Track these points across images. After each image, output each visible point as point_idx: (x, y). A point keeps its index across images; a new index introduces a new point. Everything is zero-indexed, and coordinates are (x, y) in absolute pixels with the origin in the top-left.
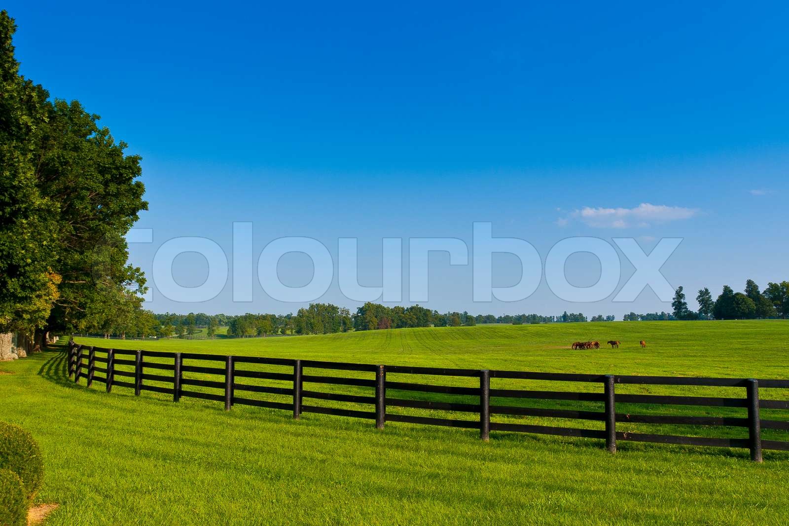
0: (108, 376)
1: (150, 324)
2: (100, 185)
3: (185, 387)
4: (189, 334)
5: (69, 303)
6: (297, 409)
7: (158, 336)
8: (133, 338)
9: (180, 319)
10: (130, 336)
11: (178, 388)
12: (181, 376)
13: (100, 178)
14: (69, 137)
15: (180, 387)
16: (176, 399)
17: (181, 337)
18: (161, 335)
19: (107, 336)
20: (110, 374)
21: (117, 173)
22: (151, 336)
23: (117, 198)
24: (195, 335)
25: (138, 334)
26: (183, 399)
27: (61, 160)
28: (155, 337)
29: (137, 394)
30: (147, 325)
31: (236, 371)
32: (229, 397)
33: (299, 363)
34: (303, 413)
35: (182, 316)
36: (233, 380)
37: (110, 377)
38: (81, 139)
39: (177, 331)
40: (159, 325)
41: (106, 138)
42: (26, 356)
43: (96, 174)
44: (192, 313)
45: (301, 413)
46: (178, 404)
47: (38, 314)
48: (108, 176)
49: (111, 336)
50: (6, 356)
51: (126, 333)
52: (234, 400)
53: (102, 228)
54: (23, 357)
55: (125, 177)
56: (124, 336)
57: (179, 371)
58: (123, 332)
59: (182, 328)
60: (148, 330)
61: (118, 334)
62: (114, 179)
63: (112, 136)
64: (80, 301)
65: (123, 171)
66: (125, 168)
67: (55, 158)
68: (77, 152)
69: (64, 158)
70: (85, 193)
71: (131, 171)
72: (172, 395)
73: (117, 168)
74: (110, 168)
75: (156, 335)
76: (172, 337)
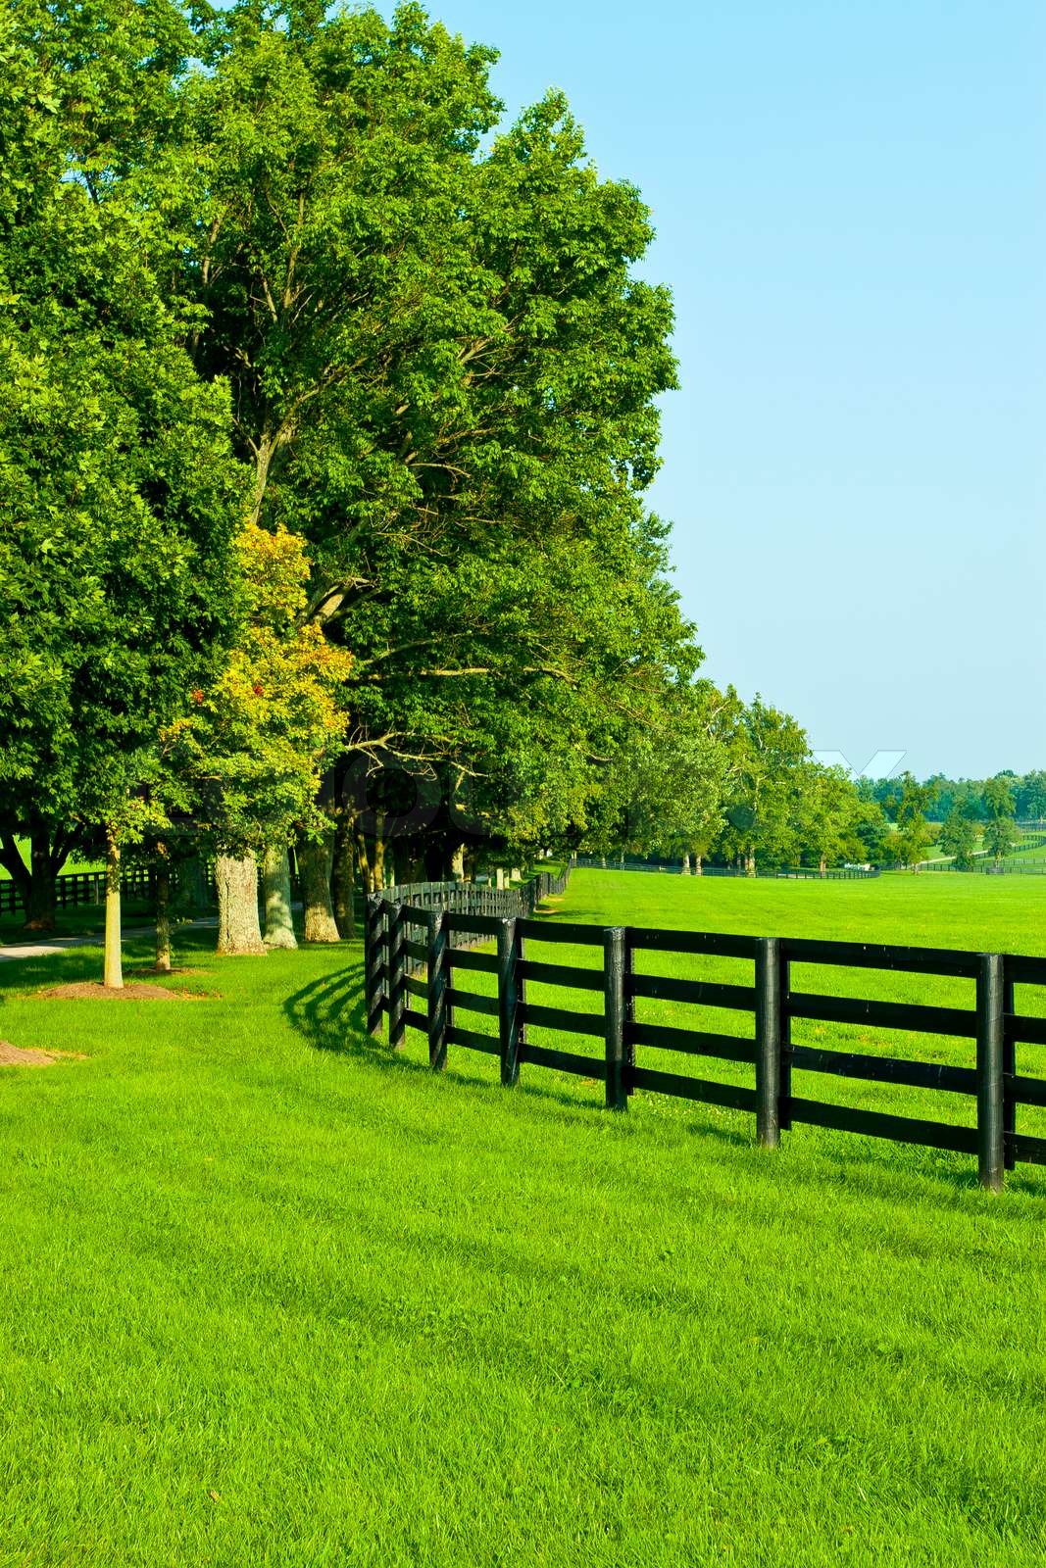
0: (432, 1008)
1: (844, 818)
2: (492, 313)
3: (646, 1057)
4: (994, 851)
5: (430, 748)
6: (993, 1149)
7: (877, 862)
8: (786, 869)
9: (959, 798)
10: (772, 864)
11: (619, 1056)
12: (629, 1013)
13: (495, 283)
14: (380, 145)
15: (628, 1053)
16: (616, 1100)
17: (962, 864)
18: (888, 859)
19: (693, 864)
20: (439, 1005)
21: (554, 258)
22: (848, 861)
23: (565, 349)
24: (1019, 858)
25: (804, 856)
26: (638, 1099)
27: (355, 231)
28: (867, 867)
29: (508, 1077)
30: (834, 822)
31: (792, 994)
32: (771, 1095)
33: (994, 965)
34: (1018, 1165)
35: (970, 786)
36: (784, 1031)
37: (438, 1013)
38: (416, 149)
39: (946, 841)
40: (876, 819)
41: (556, 129)
42: (335, 936)
43: (478, 272)
44: (1010, 774)
45: (1010, 1166)
46: (621, 1119)
47: (273, 792)
48: (524, 275)
49: (704, 863)
50: (242, 937)
51: (759, 854)
52: (791, 1110)
53: (513, 467)
54: (327, 942)
55: (581, 270)
56: (752, 865)
57: (619, 995)
58: (748, 847)
59: (967, 830)
60: (838, 841)
61: (730, 854)
62: (544, 284)
63: (577, 122)
64: (460, 738)
65: (573, 247)
66: (580, 234)
67: (335, 229)
68: (406, 194)
69: (364, 226)
70: (444, 349)
71: (602, 245)
72: (602, 1084)
73: (553, 239)
74: (525, 242)
75: (868, 859)
76: (928, 867)
